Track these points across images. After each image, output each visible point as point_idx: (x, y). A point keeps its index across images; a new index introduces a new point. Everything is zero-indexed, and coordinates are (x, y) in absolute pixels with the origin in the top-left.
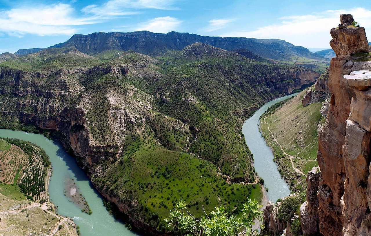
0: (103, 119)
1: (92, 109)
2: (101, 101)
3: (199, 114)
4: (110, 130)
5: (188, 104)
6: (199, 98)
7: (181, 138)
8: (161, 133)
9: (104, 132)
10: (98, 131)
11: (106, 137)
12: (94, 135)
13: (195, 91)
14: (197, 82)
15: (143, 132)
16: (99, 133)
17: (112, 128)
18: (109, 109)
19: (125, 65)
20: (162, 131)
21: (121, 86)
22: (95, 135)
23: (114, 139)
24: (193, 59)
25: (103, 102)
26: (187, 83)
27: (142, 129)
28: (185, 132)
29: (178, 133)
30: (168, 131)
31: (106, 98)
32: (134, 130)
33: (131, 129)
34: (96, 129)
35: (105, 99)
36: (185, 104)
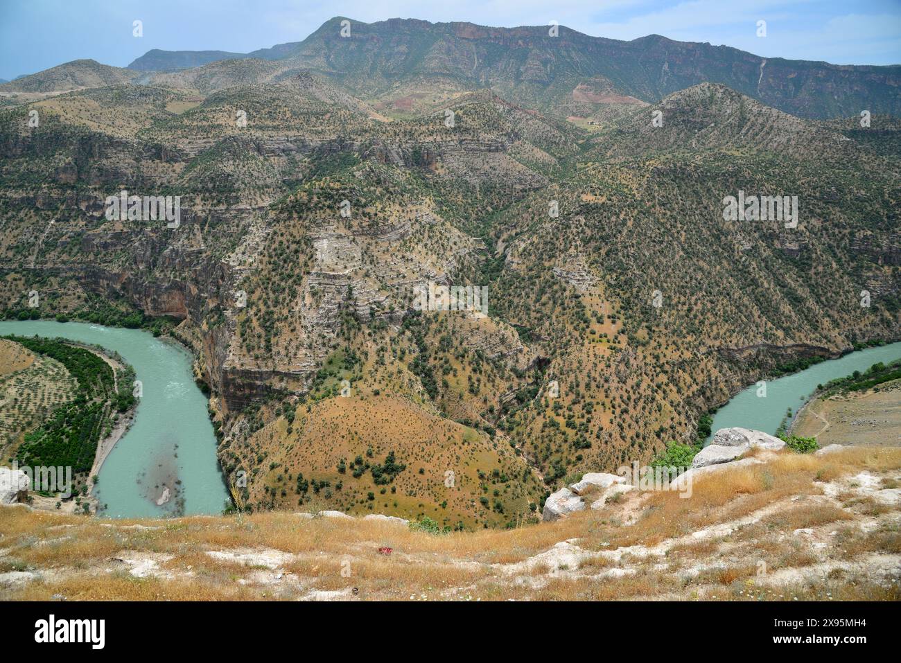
0: (284, 299)
1: (260, 267)
2: (293, 247)
3: (582, 325)
4: (292, 331)
5: (565, 290)
6: (608, 277)
7: (489, 385)
8: (435, 359)
9: (276, 335)
10: (259, 330)
11: (274, 350)
12: (244, 341)
13: (603, 252)
14: (624, 223)
15: (382, 349)
16: (259, 337)
17: (298, 327)
18: (308, 273)
19: (431, 139)
20: (441, 354)
21: (367, 210)
22: (248, 341)
23: (295, 354)
24: (672, 140)
25: (296, 252)
26: (585, 224)
27: (383, 338)
28: (514, 370)
29: (486, 367)
30: (457, 358)
31: (309, 241)
32: (359, 339)
33: (352, 335)
34: (255, 323)
35: (306, 244)
36: (556, 287)
